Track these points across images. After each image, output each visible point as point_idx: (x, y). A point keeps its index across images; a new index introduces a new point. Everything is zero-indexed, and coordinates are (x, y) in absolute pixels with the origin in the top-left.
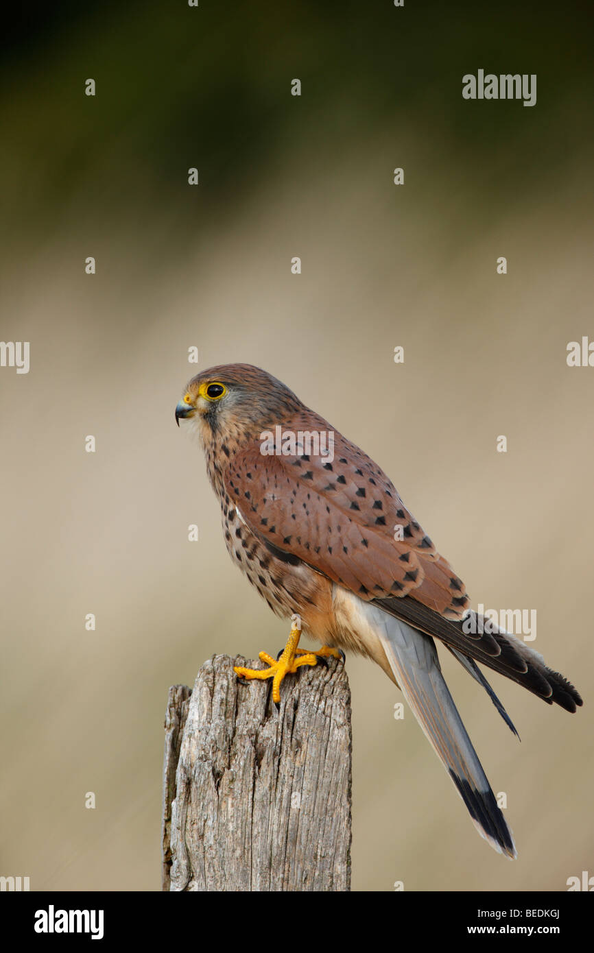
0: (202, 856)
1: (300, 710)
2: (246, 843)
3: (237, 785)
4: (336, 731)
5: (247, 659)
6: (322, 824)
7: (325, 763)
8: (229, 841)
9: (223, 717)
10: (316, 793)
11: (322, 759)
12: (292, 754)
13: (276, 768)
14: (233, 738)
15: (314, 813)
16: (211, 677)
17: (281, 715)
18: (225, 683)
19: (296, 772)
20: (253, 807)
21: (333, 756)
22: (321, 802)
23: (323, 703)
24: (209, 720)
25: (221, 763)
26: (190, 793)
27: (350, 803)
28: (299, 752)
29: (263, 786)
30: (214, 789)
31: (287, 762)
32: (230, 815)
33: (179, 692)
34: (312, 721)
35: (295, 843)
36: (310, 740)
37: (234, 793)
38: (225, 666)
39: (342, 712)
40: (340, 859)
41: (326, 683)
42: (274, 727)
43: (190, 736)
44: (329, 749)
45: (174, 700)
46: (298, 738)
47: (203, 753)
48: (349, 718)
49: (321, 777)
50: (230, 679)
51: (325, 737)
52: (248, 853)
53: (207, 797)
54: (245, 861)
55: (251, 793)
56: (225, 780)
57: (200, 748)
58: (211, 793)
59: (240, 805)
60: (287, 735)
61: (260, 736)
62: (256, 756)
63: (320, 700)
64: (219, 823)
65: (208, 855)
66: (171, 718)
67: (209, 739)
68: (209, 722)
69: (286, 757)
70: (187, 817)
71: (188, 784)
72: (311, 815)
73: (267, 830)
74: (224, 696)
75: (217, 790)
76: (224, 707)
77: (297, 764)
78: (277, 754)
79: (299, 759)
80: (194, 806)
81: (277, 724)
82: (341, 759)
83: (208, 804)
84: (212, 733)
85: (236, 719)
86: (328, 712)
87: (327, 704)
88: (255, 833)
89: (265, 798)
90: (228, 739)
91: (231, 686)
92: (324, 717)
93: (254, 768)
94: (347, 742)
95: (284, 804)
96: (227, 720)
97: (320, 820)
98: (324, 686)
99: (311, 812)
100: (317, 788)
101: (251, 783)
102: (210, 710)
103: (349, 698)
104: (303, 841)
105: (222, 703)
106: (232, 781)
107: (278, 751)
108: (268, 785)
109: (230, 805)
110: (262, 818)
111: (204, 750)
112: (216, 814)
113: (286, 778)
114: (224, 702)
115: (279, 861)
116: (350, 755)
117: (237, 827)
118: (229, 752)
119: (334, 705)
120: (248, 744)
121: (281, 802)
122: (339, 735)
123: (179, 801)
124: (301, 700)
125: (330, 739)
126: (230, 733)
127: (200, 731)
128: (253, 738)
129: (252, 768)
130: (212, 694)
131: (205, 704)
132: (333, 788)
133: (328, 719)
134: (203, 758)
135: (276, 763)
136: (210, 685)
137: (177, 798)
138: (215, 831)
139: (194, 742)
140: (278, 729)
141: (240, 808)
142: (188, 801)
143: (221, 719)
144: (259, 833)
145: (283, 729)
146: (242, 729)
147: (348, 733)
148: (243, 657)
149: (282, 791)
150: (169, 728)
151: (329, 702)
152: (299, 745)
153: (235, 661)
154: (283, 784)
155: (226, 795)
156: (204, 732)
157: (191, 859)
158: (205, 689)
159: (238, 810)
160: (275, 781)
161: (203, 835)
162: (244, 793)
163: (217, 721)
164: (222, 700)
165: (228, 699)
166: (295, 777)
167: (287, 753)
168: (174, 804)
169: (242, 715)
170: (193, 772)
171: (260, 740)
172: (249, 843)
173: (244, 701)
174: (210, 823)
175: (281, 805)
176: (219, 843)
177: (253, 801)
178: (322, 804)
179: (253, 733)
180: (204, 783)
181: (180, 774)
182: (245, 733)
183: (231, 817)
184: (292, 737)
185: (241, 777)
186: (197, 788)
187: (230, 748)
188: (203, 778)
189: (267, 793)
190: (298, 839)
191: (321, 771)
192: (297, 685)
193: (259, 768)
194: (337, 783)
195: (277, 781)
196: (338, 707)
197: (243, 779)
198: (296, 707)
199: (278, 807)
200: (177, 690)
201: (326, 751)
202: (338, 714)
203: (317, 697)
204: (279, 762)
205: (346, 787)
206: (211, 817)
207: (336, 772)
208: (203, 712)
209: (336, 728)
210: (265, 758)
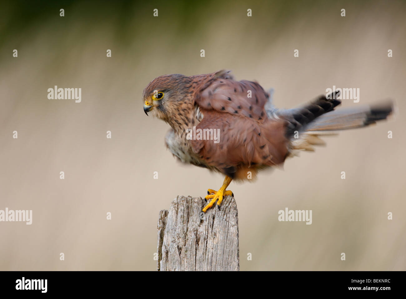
1: (216, 219)
3: (189, 253)
5: (193, 197)
7: (227, 242)
9: (182, 223)
10: (223, 256)
11: (225, 241)
12: (212, 238)
13: (205, 245)
14: (186, 232)
16: (176, 206)
17: (207, 222)
18: (183, 208)
19: (214, 247)
20: (196, 262)
21: (230, 239)
23: (225, 216)
24: (176, 225)
25: (181, 244)
26: (168, 257)
27: (238, 260)
28: (215, 238)
29: (200, 253)
30: (179, 255)
31: (211, 243)
33: (164, 213)
34: (221, 224)
36: (220, 232)
37: (187, 256)
38: (183, 201)
39: (234, 220)
41: (227, 207)
42: (204, 227)
43: (168, 232)
44: (228, 236)
45: (161, 217)
46: (215, 232)
47: (173, 239)
48: (237, 222)
49: (225, 248)
50: (185, 206)
51: (227, 231)
53: (175, 259)
55: (195, 256)
56: (183, 251)
57: (172, 237)
58: (177, 256)
59: (190, 262)
60: (210, 230)
61: (198, 231)
62: (197, 240)
66: (160, 224)
67: (176, 233)
68: (176, 226)
69: (210, 240)
70: (167, 268)
71: (167, 253)
72: (221, 266)
74: (182, 214)
76: (182, 219)
77: (215, 243)
78: (206, 239)
79: (216, 241)
80: (170, 263)
81: (206, 226)
82: (234, 240)
83: (176, 262)
84: (177, 230)
85: (188, 224)
86: (227, 220)
87: (227, 216)
89: (201, 258)
90: (184, 233)
91: (185, 210)
92: (226, 222)
93: (196, 245)
94: (236, 233)
95: (210, 261)
96: (184, 224)
97: (225, 268)
99: (221, 264)
100: (224, 253)
101: (195, 252)
102: (177, 220)
103: (237, 214)
106: (186, 251)
107: (206, 237)
108: (202, 253)
109: (185, 262)
110: (200, 268)
111: (174, 238)
112: (179, 266)
113: (210, 249)
114: (182, 217)
116: (238, 238)
118: (185, 239)
119: (230, 217)
120: (193, 235)
121: (208, 260)
122: (233, 230)
123: (163, 261)
124: (216, 215)
125: (229, 232)
126: (185, 230)
127: (172, 230)
128: (195, 232)
130: (177, 213)
131: (174, 218)
132: (231, 254)
133: (228, 223)
134: (174, 242)
135: (206, 243)
136: (176, 209)
137: (162, 260)
139: (169, 234)
140: (206, 228)
141: (190, 263)
142: (167, 260)
145: (208, 228)
146: (191, 228)
147: (236, 229)
148: (191, 197)
149: (208, 255)
150: (159, 229)
151: (228, 215)
152: (215, 234)
153: (187, 199)
154: (209, 252)
155: (184, 257)
156: (174, 230)
158: (174, 211)
162: (191, 256)
163: (180, 225)
165: (184, 215)
166: (214, 249)
167: (210, 238)
168: (161, 262)
169: (190, 222)
170: (169, 248)
171: (198, 233)
173: (191, 216)
177: (196, 260)
178: (226, 260)
179: (195, 230)
180: (174, 252)
181: (163, 248)
182: (192, 230)
183: (186, 267)
184: (212, 231)
185: (190, 249)
186: (171, 255)
187: (185, 237)
189: (202, 256)
191: (225, 246)
192: (214, 208)
193: (198, 245)
194: (232, 251)
195: (206, 251)
196: (232, 217)
197: (191, 250)
198: (214, 218)
199: (207, 262)
200: (163, 212)
202: (232, 221)
203: (223, 213)
204: (207, 242)
205: (237, 253)
206: (177, 267)
207: (232, 246)
208: (173, 221)
209: (231, 227)
210: (200, 241)
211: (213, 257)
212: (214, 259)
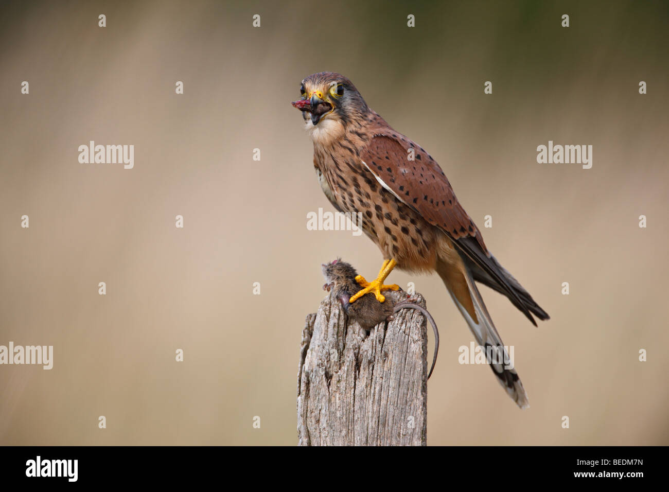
0: (319, 436)
1: (389, 330)
2: (350, 426)
3: (343, 384)
4: (413, 345)
6: (403, 412)
7: (405, 368)
8: (337, 424)
9: (335, 336)
10: (399, 389)
11: (403, 365)
12: (381, 361)
13: (371, 372)
14: (343, 351)
15: (397, 403)
16: (328, 307)
17: (375, 334)
18: (337, 312)
19: (384, 375)
20: (354, 400)
21: (411, 362)
22: (402, 395)
23: (404, 325)
24: (325, 338)
25: (332, 369)
26: (309, 390)
27: (425, 396)
28: (387, 360)
29: (361, 384)
30: (326, 388)
31: (379, 368)
32: (337, 406)
33: (313, 318)
34: (396, 338)
35: (384, 425)
36: (394, 351)
37: (340, 389)
39: (417, 332)
40: (416, 436)
42: (370, 343)
43: (312, 350)
44: (407, 358)
45: (309, 324)
46: (386, 350)
47: (320, 362)
48: (423, 336)
49: (402, 378)
51: (405, 349)
52: (351, 433)
53: (321, 394)
54: (349, 439)
55: (353, 390)
56: (334, 381)
57: (318, 358)
58: (324, 390)
59: (345, 399)
60: (379, 348)
61: (361, 349)
62: (357, 363)
63: (402, 323)
64: (330, 412)
65: (323, 435)
66: (304, 337)
67: (324, 352)
68: (326, 340)
69: (378, 364)
70: (308, 408)
71: (308, 384)
72: (396, 405)
73: (364, 416)
74: (336, 321)
75: (329, 388)
76: (336, 329)
77: (385, 369)
78: (371, 362)
79: (387, 365)
81: (372, 341)
82: (416, 365)
83: (322, 398)
84: (327, 347)
85: (345, 337)
86: (407, 332)
87: (407, 326)
88: (356, 418)
89: (362, 393)
90: (339, 351)
92: (404, 335)
93: (355, 372)
94: (421, 352)
95: (377, 397)
96: (339, 338)
97: (402, 409)
98: (406, 313)
99: (396, 403)
100: (399, 386)
101: (353, 382)
102: (327, 331)
103: (425, 322)
104: (390, 424)
105: (334, 326)
106: (339, 381)
107: (373, 360)
108: (365, 384)
109: (337, 399)
110: (361, 408)
111: (321, 359)
112: (327, 405)
113: (378, 379)
114: (336, 326)
115: (374, 438)
116: (423, 362)
117: (343, 414)
118: (340, 361)
119: (412, 327)
120: (352, 355)
121: (374, 396)
122: (415, 348)
125: (408, 351)
126: (341, 347)
127: (319, 346)
128: (356, 351)
129: (353, 372)
130: (328, 319)
131: (323, 327)
132: (411, 386)
133: (407, 336)
134: (320, 365)
135: (371, 368)
136: (327, 313)
137: (301, 395)
138: (327, 418)
139: (314, 354)
140: (373, 344)
141: (345, 401)
142: (307, 396)
144: (358, 418)
145: (376, 344)
146: (350, 345)
147: (421, 347)
149: (375, 388)
150: (303, 344)
151: (408, 324)
152: (386, 355)
154: (376, 383)
155: (334, 391)
156: (322, 346)
157: (311, 438)
158: (324, 316)
159: (343, 402)
160: (370, 381)
161: (319, 420)
162: (347, 390)
163: (331, 339)
164: (335, 324)
165: (340, 323)
166: (384, 378)
167: (378, 361)
168: (299, 398)
169: (350, 335)
170: (312, 375)
171: (361, 352)
172: (352, 426)
173: (352, 325)
174: (323, 411)
175: (374, 398)
176: (330, 426)
177: (354, 396)
178: (403, 397)
179: (357, 347)
180: (319, 383)
181: (303, 376)
182: (351, 347)
183: (339, 407)
184: (382, 350)
185: (345, 378)
186: (314, 387)
187: (340, 358)
188: (318, 379)
189: (364, 390)
190: (387, 422)
191: (403, 374)
193: (359, 372)
194: (414, 382)
195: (372, 381)
196: (415, 328)
197: (347, 380)
198: (386, 329)
199: (372, 400)
200: (312, 316)
201: (406, 359)
202: (415, 333)
203: (400, 321)
204: (373, 367)
205: (421, 385)
206: (324, 407)
207: (413, 374)
208: (322, 333)
209: (413, 343)
210: (362, 365)
211: (383, 391)
212: (384, 395)
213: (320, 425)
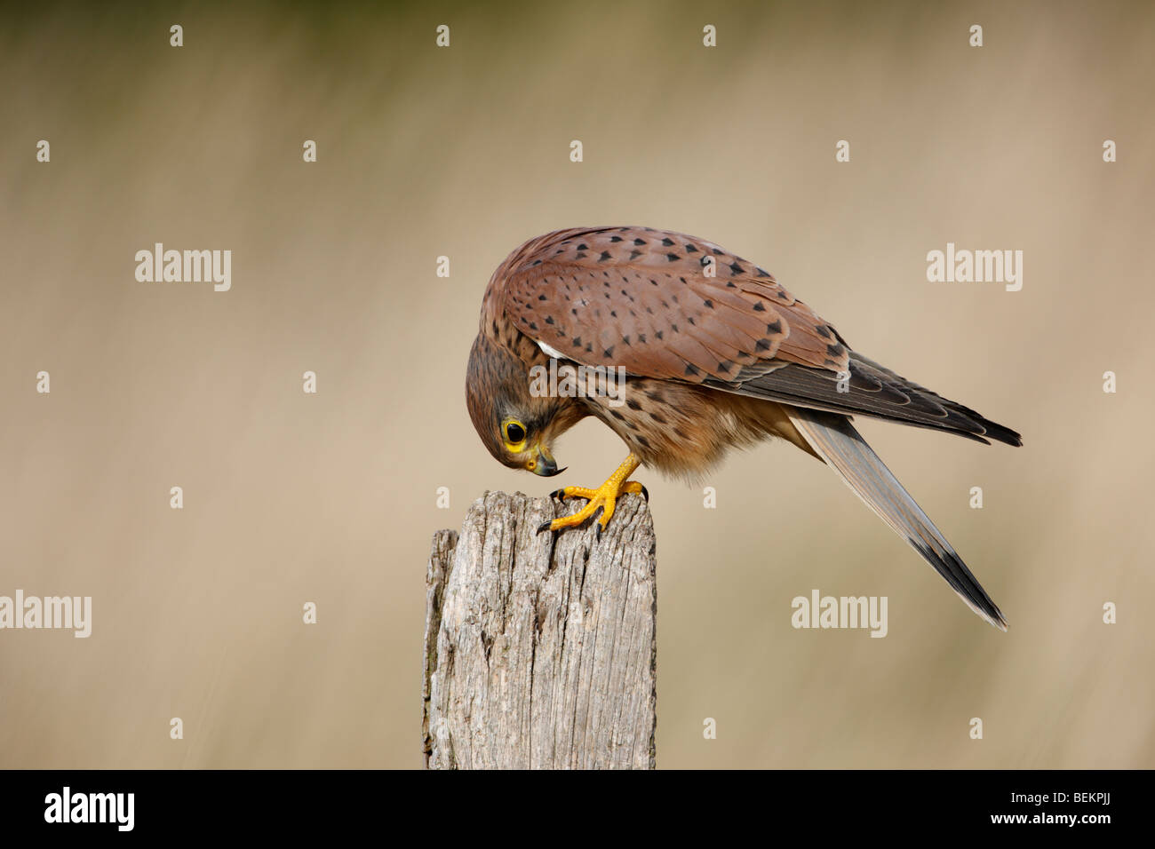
0: (468, 744)
1: (592, 560)
2: (524, 727)
3: (513, 653)
4: (636, 587)
5: (528, 496)
6: (618, 705)
7: (621, 626)
8: (501, 723)
9: (496, 570)
10: (611, 664)
11: (618, 622)
12: (581, 615)
13: (561, 633)
14: (509, 595)
15: (608, 689)
16: (481, 519)
17: (569, 567)
18: (499, 526)
19: (586, 638)
20: (532, 681)
21: (632, 618)
22: (616, 676)
23: (620, 551)
24: (478, 573)
25: (493, 628)
26: (453, 663)
27: (654, 678)
28: (590, 612)
29: (544, 656)
30: (484, 659)
31: (576, 627)
32: (503, 691)
33: (445, 538)
34: (607, 573)
35: (584, 727)
36: (604, 598)
37: (508, 663)
38: (500, 506)
39: (644, 563)
40: (641, 747)
41: (625, 527)
42: (559, 582)
43: (455, 593)
44: (626, 610)
45: (438, 549)
46: (589, 595)
47: (471, 614)
48: (653, 571)
49: (617, 644)
50: (506, 522)
51: (622, 594)
52: (526, 740)
53: (474, 669)
54: (522, 750)
55: (530, 664)
56: (497, 648)
57: (467, 607)
58: (479, 663)
59: (516, 679)
60: (576, 592)
61: (542, 593)
62: (537, 618)
63: (617, 548)
64: (490, 702)
65: (475, 743)
66: (433, 570)
67: (478, 596)
68: (479, 576)
69: (573, 619)
70: (449, 694)
71: (451, 652)
72: (605, 692)
73: (549, 711)
74: (497, 542)
75: (488, 660)
76: (497, 557)
77: (588, 628)
78: (563, 615)
79: (591, 620)
80: (458, 680)
81: (563, 578)
82: (642, 622)
83: (476, 677)
84: (482, 589)
85: (512, 572)
86: (626, 563)
87: (625, 553)
88: (534, 714)
89: (547, 671)
90: (502, 596)
91: (506, 531)
92: (620, 569)
93: (534, 633)
94: (650, 600)
95: (571, 677)
96: (502, 573)
97: (616, 698)
98: (622, 531)
99: (605, 688)
100: (612, 658)
101: (530, 651)
102: (481, 560)
103: (654, 546)
104: (595, 726)
105: (495, 551)
106: (506, 649)
107: (564, 611)
108: (551, 654)
109: (503, 679)
110: (543, 696)
111: (472, 609)
112: (485, 689)
113: (574, 645)
114: (498, 550)
115: (565, 750)
116: (653, 617)
117: (512, 707)
118: (504, 613)
119: (634, 554)
120: (526, 603)
121: (567, 675)
122: (640, 592)
123: (440, 674)
124: (593, 548)
125: (629, 597)
126: (505, 589)
127: (467, 587)
128: (534, 596)
129: (531, 633)
130: (483, 540)
131: (475, 554)
132: (632, 659)
133: (626, 572)
134: (471, 621)
135: (561, 627)
136: (481, 529)
137: (438, 670)
138: (485, 712)
139: (459, 600)
140: (564, 584)
141: (516, 683)
142: (450, 673)
143: (493, 572)
144: (539, 714)
145: (570, 584)
146: (521, 585)
147: (650, 590)
148: (524, 495)
149: (568, 661)
150: (432, 584)
151: (628, 550)
152: (589, 604)
153: (512, 500)
154: (570, 653)
155: (498, 666)
156: (473, 587)
157: (455, 748)
158: (474, 534)
159: (513, 685)
160: (560, 650)
161: (469, 717)
162: (521, 664)
163: (489, 574)
164: (496, 547)
165: (503, 546)
166: (585, 643)
167: (574, 615)
168: (433, 677)
169: (520, 567)
170: (458, 638)
171: (542, 598)
172: (527, 727)
173: (523, 549)
174: (478, 701)
175: (567, 679)
176: (490, 727)
177: (532, 674)
178: (619, 677)
179: (534, 589)
180: (471, 651)
181: (441, 636)
182: (523, 589)
183: (505, 693)
184: (581, 595)
185: (517, 644)
186: (462, 657)
187: (504, 608)
188: (469, 646)
189: (550, 664)
190: (588, 722)
191: (618, 637)
192: (589, 529)
193: (540, 633)
194: (637, 652)
195: (563, 649)
196: (639, 557)
197: (519, 646)
198: (587, 557)
199: (563, 681)
200: (442, 535)
201: (624, 612)
202: (639, 566)
203: (613, 545)
204: (565, 625)
205: (649, 658)
206: (479, 693)
207: (636, 638)
208: (471, 563)
209: (636, 584)
210: (547, 620)
211: (582, 667)
212: (584, 674)
213: (472, 724)
